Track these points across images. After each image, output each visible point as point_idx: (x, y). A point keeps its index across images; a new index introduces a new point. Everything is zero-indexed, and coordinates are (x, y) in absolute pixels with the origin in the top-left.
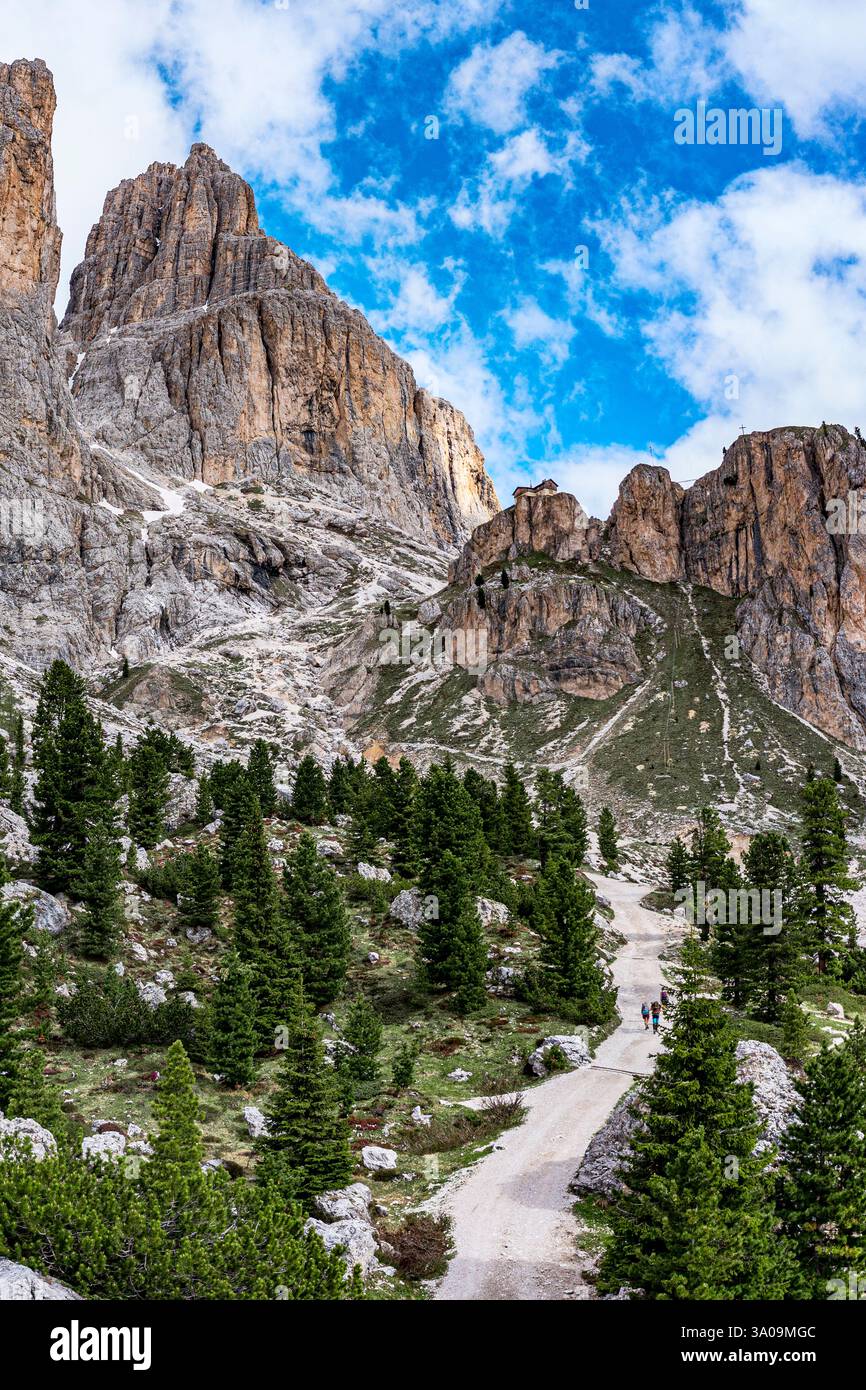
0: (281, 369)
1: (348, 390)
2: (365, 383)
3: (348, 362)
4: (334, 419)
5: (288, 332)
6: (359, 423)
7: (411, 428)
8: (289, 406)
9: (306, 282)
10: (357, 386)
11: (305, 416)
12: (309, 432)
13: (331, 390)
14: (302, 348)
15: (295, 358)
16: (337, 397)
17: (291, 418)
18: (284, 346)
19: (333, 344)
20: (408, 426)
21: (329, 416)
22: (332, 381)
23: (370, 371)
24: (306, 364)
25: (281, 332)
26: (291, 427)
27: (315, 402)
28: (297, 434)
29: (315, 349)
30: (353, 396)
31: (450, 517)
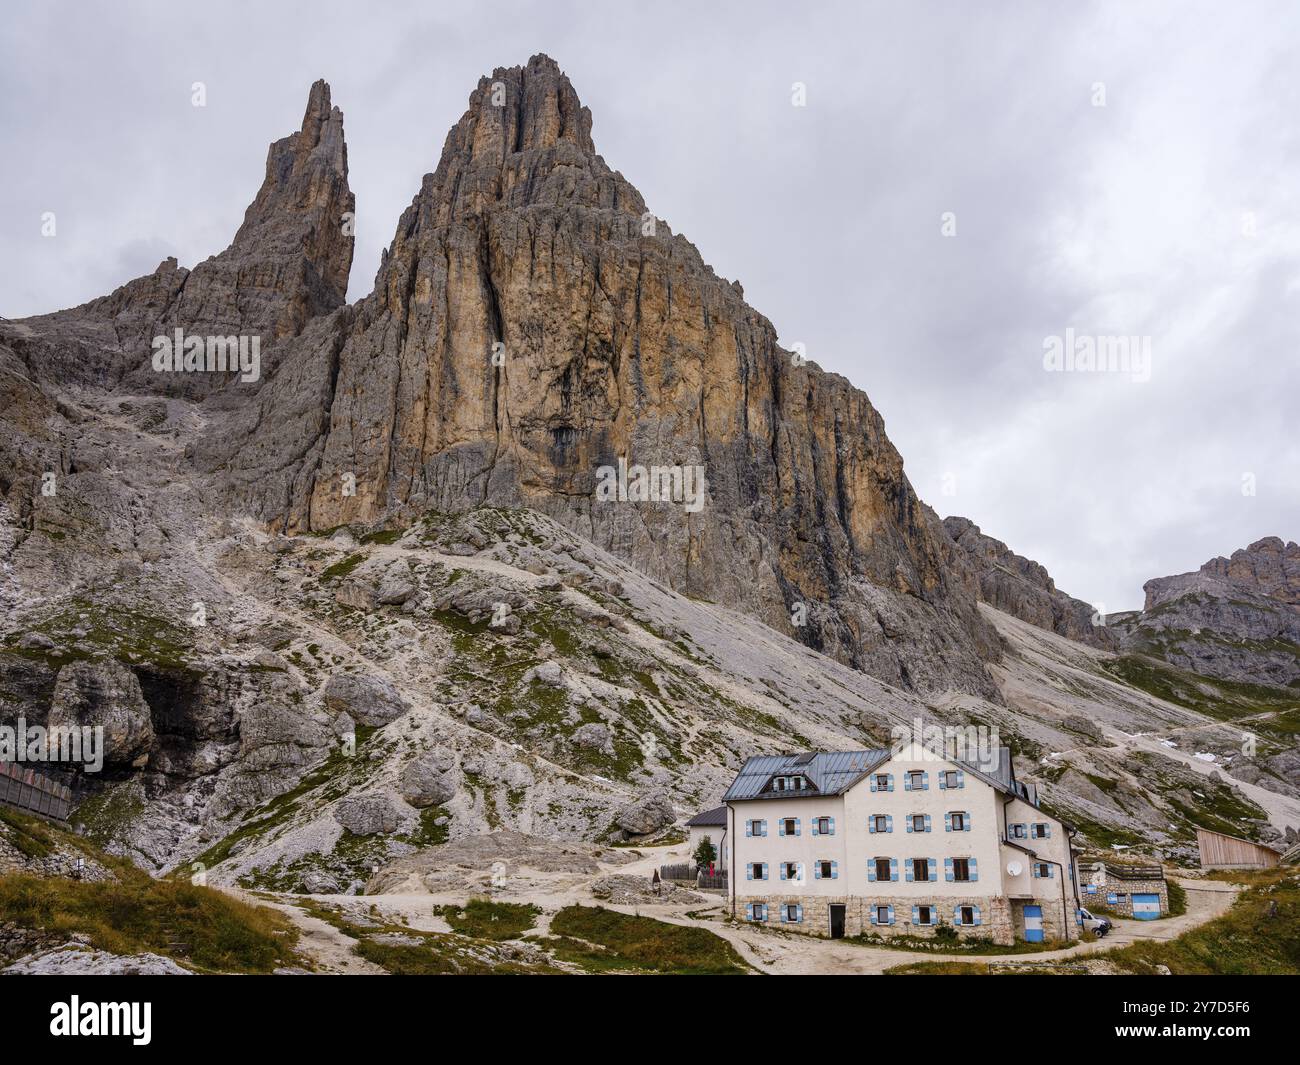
0: (511, 325)
1: (635, 356)
2: (670, 345)
3: (638, 310)
4: (609, 407)
5: (523, 263)
6: (653, 410)
7: (757, 419)
8: (526, 388)
9: (604, 197)
10: (651, 349)
11: (554, 403)
12: (562, 430)
13: (604, 358)
14: (547, 287)
15: (536, 305)
16: (616, 371)
17: (527, 407)
18: (516, 288)
19: (609, 280)
20: (751, 412)
21: (601, 401)
22: (603, 342)
23: (679, 326)
24: (557, 315)
25: (511, 262)
26: (528, 424)
27: (574, 380)
28: (542, 436)
29: (569, 287)
30: (645, 366)
31: (827, 557)
